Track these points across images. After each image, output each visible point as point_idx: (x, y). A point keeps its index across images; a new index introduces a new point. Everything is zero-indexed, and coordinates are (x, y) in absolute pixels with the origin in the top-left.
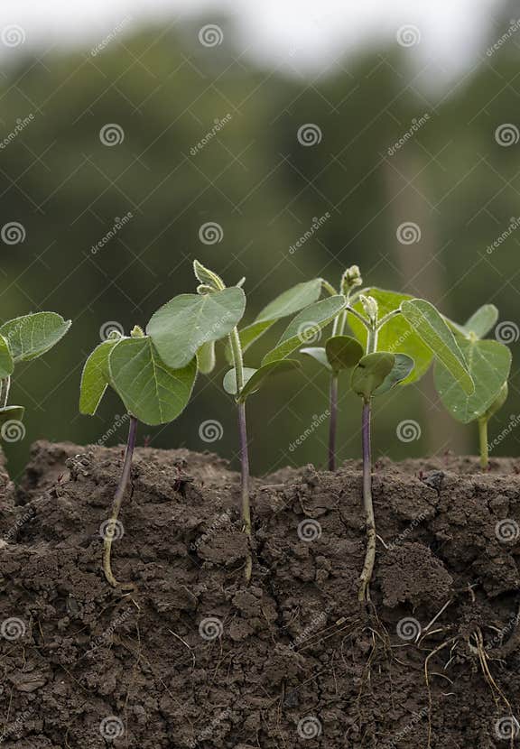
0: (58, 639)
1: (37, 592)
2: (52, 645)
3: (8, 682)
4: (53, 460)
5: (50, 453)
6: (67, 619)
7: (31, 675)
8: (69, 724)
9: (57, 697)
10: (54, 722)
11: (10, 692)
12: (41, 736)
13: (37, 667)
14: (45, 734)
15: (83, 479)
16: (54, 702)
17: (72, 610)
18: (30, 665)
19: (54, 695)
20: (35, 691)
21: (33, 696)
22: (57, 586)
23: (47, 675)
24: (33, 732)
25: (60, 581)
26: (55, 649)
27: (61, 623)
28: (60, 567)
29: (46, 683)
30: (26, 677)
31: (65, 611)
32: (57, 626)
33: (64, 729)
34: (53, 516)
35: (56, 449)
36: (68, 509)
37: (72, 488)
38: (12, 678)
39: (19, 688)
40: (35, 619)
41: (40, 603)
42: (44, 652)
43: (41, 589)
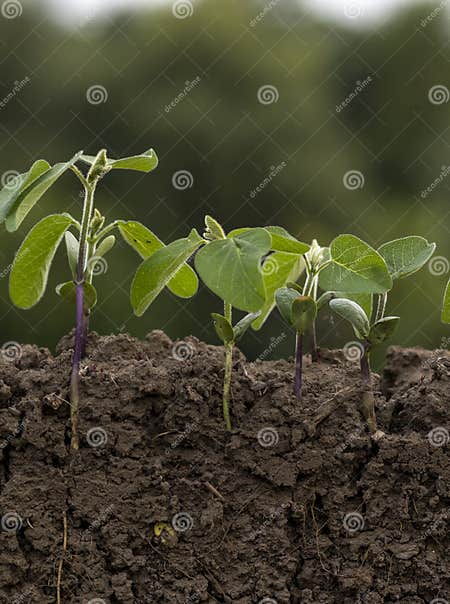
0: (430, 514)
1: (411, 475)
2: (425, 520)
3: (389, 551)
4: (407, 362)
5: (405, 357)
6: (437, 498)
7: (407, 546)
8: (439, 587)
9: (429, 563)
10: (427, 585)
11: (389, 559)
12: (415, 597)
13: (411, 539)
14: (419, 596)
15: (447, 379)
16: (427, 568)
17: (441, 491)
18: (406, 537)
19: (427, 562)
20: (411, 559)
21: (408, 563)
22: (428, 469)
23: (420, 545)
24: (410, 594)
25: (430, 466)
26: (428, 523)
27: (432, 501)
28: (431, 453)
29: (420, 552)
30: (403, 546)
31: (435, 491)
32: (428, 504)
33: (436, 591)
34: (423, 409)
35: (410, 353)
36: (437, 404)
37: (436, 385)
38: (391, 548)
39: (397, 556)
40: (411, 497)
41: (414, 484)
42: (418, 526)
43: (415, 472)
